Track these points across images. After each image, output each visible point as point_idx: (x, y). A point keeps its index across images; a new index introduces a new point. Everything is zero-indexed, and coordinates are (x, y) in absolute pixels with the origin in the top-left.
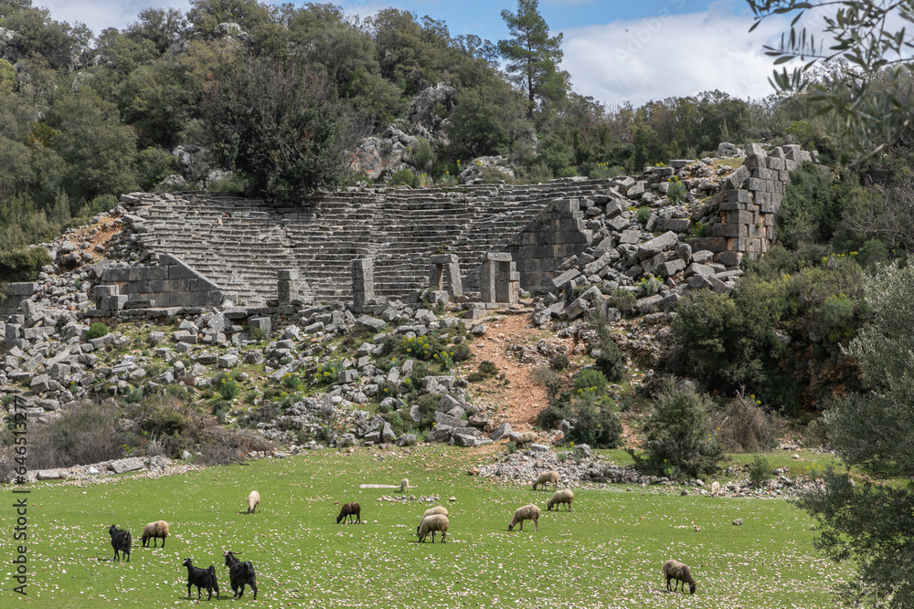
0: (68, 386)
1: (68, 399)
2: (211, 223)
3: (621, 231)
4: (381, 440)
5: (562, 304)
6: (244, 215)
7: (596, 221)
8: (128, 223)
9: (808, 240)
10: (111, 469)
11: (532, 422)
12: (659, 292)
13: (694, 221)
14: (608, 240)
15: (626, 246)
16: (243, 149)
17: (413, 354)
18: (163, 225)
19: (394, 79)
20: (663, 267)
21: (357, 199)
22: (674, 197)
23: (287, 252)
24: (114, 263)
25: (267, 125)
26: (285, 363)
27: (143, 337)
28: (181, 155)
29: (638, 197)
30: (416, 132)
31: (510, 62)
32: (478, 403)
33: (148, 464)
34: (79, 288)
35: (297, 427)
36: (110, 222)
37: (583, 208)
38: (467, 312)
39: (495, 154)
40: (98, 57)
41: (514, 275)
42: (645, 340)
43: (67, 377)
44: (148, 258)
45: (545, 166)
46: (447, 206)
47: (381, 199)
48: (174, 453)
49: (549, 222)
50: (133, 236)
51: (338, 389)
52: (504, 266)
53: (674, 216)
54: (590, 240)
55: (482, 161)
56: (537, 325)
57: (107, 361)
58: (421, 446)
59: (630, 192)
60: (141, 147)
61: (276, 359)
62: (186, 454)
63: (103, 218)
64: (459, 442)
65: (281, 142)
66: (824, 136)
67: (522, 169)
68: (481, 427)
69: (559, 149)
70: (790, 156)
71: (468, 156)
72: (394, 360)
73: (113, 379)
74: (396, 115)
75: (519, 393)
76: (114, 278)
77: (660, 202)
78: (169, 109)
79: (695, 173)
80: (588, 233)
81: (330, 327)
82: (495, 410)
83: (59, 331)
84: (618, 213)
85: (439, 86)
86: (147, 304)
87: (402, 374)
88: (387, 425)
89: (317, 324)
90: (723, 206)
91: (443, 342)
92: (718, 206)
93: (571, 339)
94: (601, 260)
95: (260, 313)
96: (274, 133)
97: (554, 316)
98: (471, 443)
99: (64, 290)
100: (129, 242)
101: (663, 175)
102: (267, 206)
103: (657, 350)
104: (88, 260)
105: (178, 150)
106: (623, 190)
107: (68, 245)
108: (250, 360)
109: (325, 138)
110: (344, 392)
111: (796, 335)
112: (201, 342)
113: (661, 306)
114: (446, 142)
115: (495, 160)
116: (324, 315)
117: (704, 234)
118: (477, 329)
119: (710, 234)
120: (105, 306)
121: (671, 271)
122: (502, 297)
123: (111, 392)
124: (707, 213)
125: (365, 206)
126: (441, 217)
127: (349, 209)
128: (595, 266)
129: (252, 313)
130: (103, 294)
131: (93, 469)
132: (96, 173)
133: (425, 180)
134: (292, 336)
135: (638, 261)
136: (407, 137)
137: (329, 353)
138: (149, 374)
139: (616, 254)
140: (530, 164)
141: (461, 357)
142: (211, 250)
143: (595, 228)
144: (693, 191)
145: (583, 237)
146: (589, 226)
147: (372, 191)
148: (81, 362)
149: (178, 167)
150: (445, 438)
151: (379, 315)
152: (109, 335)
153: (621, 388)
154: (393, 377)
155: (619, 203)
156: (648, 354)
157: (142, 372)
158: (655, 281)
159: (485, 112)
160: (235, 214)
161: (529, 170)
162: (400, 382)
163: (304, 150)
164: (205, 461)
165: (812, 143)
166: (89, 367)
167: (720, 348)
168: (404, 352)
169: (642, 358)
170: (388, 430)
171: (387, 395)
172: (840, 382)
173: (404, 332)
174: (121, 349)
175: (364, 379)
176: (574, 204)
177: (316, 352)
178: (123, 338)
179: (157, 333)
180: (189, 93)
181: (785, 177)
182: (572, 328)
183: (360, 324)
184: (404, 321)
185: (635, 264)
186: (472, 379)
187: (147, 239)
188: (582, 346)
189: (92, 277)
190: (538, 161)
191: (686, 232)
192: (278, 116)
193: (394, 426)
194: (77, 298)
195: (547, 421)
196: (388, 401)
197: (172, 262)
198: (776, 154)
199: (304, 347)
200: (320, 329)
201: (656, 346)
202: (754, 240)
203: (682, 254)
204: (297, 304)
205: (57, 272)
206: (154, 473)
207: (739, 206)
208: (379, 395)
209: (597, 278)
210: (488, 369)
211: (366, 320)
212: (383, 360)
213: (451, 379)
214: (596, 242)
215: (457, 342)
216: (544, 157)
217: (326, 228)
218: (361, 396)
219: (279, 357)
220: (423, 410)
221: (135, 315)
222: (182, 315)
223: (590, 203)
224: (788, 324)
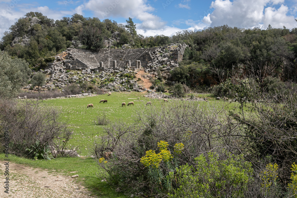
0: (65, 81)
1: (65, 83)
2: (82, 54)
3: (158, 57)
4: (124, 91)
5: (150, 69)
6: (88, 53)
7: (153, 55)
8: (69, 53)
9: (188, 59)
10: (83, 95)
11: (149, 88)
12: (166, 67)
13: (170, 56)
14: (156, 59)
15: (160, 60)
16: (87, 41)
17: (126, 77)
18: (75, 54)
19: (109, 31)
20: (166, 63)
21: (106, 50)
22: (166, 52)
23: (95, 59)
24: (67, 60)
25: (92, 37)
26: (103, 78)
27: (76, 73)
28: (73, 42)
29: (160, 52)
30: (113, 40)
31: (127, 29)
32: (139, 85)
33: (89, 94)
34: (61, 64)
35: (109, 88)
36: (65, 53)
37: (151, 53)
38: (134, 70)
39: (127, 44)
40: (55, 25)
41: (140, 64)
42: (165, 75)
43: (64, 79)
44: (74, 59)
45: (136, 46)
46: (121, 52)
47: (109, 51)
48: (92, 92)
49: (145, 55)
50: (70, 56)
51: (115, 82)
52: (139, 62)
53: (167, 55)
54: (152, 58)
55: (126, 45)
56: (146, 72)
57: (71, 77)
58: (131, 92)
59: (158, 51)
60: (66, 41)
61: (101, 77)
62: (94, 93)
63: (64, 52)
64: (138, 91)
65: (94, 40)
66: (189, 43)
67: (132, 46)
68: (141, 89)
69: (138, 43)
70: (185, 46)
71: (123, 44)
72: (123, 78)
73: (73, 80)
74: (110, 37)
75: (145, 83)
76: (68, 62)
77: (163, 52)
78: (71, 34)
79: (169, 48)
80: (152, 57)
81: (110, 72)
82: (143, 86)
83: (60, 71)
84: (157, 54)
85: (116, 32)
86: (76, 67)
87: (125, 80)
88: (125, 88)
89: (107, 71)
90: (176, 53)
91: (131, 75)
92: (175, 53)
93: (152, 75)
94: (155, 62)
95: (97, 69)
96: (93, 39)
97: (148, 71)
98: (140, 91)
99: (59, 64)
100: (69, 56)
101: (164, 48)
102: (91, 51)
103: (167, 77)
104: (62, 59)
105: (73, 41)
106: (157, 50)
107: (58, 57)
108: (97, 77)
109: (101, 40)
110: (116, 83)
111: (191, 75)
112: (87, 74)
113: (167, 69)
114: (118, 42)
115: (128, 45)
116: (108, 70)
117: (172, 58)
118: (136, 73)
119: (173, 58)
120: (68, 67)
121: (168, 64)
122: (139, 68)
123: (73, 82)
124: (172, 55)
125: (107, 52)
126: (120, 54)
127: (105, 52)
128: (155, 63)
129: (95, 69)
130: (68, 65)
131: (80, 95)
132: (59, 45)
133: (116, 48)
134: (103, 73)
135: (162, 62)
136: (112, 41)
137: (111, 76)
138: (79, 79)
139: (158, 61)
140: (133, 46)
141: (135, 77)
142: (83, 58)
143: (153, 56)
144: (169, 51)
145: (151, 58)
146: (152, 56)
147: (108, 49)
148: (66, 77)
149: (73, 44)
150: (135, 90)
151: (118, 70)
152: (70, 72)
153: (162, 83)
154: (124, 80)
155: (157, 53)
156: (166, 77)
157: (78, 79)
158: (165, 66)
159: (126, 37)
160: (86, 52)
161: (133, 47)
162: (125, 81)
163: (98, 42)
164: (98, 94)
165: (187, 44)
166: (68, 77)
167: (180, 76)
168: (125, 76)
169: (165, 78)
170: (125, 89)
171: (123, 83)
172: (198, 82)
173: (124, 73)
174: (73, 75)
175: (119, 81)
176: (150, 52)
177: (108, 76)
178: (73, 73)
179: (79, 72)
180: (74, 32)
181: (184, 49)
182: (152, 73)
183: (115, 71)
184: (123, 71)
185: (162, 63)
186: (137, 81)
187: (73, 56)
188: (154, 76)
189: (63, 62)
190: (135, 45)
191: (169, 57)
192: (93, 36)
193: (126, 88)
194: (61, 66)
195: (152, 88)
196: (124, 84)
197: (78, 60)
198: (183, 45)
199: (106, 75)
200: (108, 72)
201: (167, 76)
202: (180, 59)
203: (169, 61)
204: (103, 68)
205: (57, 61)
206: (90, 96)
207: (178, 54)
208: (122, 83)
209: (155, 65)
210: (139, 79)
211: (116, 71)
212: (121, 77)
213: (134, 81)
214: (154, 59)
215: (133, 75)
216: (136, 44)
217: (101, 55)
218: (119, 83)
219: (102, 76)
220: (130, 86)
221: (74, 69)
222: (82, 69)
223: (152, 52)
224: (189, 73)
